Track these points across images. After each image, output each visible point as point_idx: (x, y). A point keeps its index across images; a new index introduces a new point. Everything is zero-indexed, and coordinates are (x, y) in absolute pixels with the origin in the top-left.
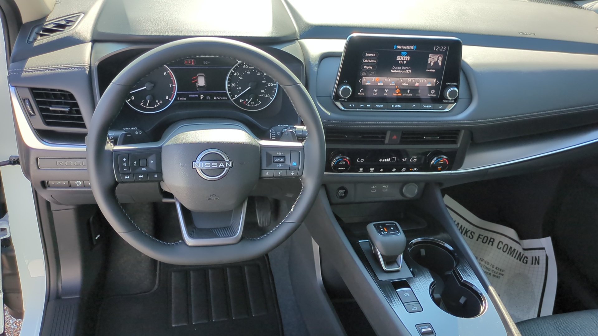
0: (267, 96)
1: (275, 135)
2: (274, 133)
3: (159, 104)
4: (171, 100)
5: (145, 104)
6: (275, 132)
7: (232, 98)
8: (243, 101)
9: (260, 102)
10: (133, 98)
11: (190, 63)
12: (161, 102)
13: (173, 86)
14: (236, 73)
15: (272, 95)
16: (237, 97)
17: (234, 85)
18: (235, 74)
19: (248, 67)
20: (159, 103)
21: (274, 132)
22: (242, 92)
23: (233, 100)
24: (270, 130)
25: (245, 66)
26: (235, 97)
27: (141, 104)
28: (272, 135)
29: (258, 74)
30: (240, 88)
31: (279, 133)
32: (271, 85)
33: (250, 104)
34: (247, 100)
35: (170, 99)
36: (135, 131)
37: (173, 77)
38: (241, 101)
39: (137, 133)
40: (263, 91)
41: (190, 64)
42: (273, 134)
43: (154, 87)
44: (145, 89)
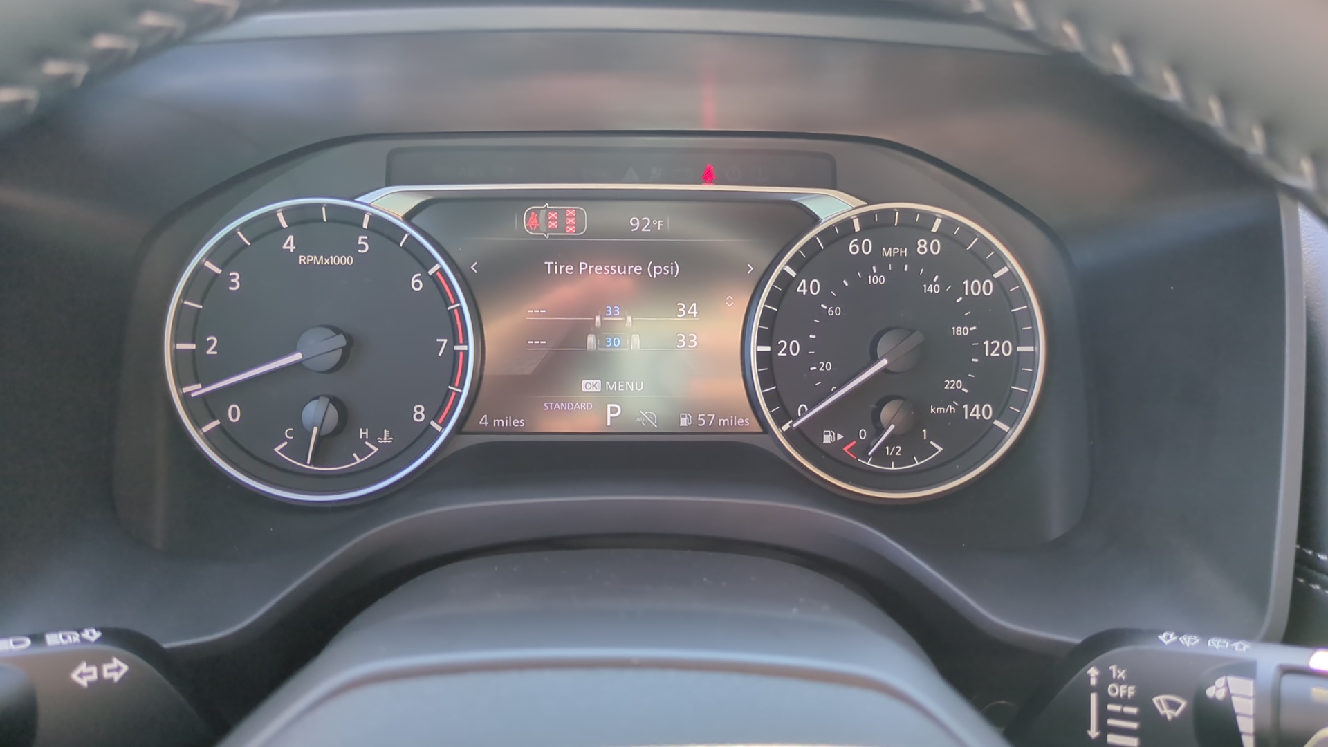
0: (975, 412)
1: (1133, 710)
2: (1123, 701)
3: (376, 449)
4: (439, 428)
5: (298, 449)
6: (1131, 690)
7: (780, 425)
8: (840, 437)
9: (940, 449)
10: (234, 413)
11: (553, 224)
12: (386, 437)
13: (457, 348)
14: (804, 282)
15: (1005, 407)
16: (806, 414)
17: (790, 348)
18: (802, 288)
19: (877, 249)
20: (376, 444)
21: (1121, 691)
22: (839, 388)
23: (785, 434)
24: (1093, 672)
25: (859, 243)
26: (796, 418)
27: (277, 450)
28: (1104, 714)
29: (931, 289)
30: (828, 366)
31: (1173, 706)
32: (1001, 348)
33: (880, 456)
34: (863, 434)
35: (433, 423)
36: (72, 658)
37: (457, 300)
38: (827, 439)
39: (84, 675)
40: (958, 384)
41: (553, 230)
42: (1117, 701)
43: (346, 351)
44: (298, 364)
